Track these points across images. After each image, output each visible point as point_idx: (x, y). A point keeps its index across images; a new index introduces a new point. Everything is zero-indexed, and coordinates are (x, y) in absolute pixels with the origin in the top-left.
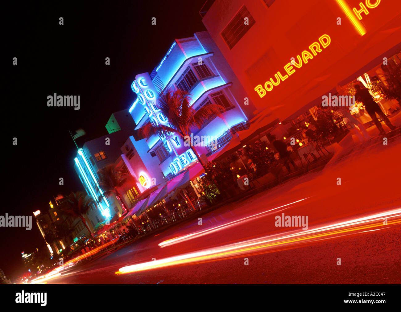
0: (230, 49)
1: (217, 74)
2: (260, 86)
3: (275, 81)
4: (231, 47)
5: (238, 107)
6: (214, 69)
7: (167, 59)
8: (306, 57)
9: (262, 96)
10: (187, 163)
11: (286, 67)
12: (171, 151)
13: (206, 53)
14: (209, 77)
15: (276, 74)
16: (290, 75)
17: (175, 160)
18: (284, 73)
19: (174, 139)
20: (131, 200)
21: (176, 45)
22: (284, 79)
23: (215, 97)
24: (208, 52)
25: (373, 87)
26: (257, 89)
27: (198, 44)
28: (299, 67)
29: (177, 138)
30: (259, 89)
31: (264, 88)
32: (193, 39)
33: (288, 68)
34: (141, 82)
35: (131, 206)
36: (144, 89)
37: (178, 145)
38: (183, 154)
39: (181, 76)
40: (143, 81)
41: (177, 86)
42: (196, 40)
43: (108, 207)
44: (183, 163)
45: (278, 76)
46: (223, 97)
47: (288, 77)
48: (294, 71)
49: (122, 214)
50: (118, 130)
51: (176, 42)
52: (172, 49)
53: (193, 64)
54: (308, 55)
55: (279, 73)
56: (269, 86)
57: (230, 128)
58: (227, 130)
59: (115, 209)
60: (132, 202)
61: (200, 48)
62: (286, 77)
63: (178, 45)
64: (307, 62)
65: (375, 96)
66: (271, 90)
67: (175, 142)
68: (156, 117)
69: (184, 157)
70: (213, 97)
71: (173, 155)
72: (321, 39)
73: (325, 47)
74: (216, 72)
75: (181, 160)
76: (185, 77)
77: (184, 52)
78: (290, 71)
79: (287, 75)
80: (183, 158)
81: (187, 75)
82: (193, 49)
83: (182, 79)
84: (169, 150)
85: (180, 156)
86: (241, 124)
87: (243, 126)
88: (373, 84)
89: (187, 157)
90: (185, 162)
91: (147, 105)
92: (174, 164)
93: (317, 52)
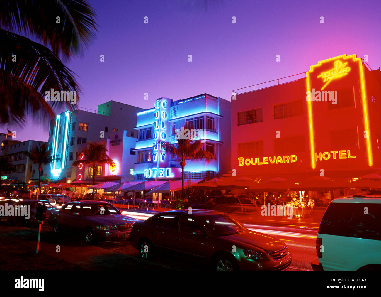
0: (238, 125)
1: (217, 131)
2: (243, 158)
3: (254, 161)
4: (239, 125)
5: (218, 160)
6: (217, 127)
7: (191, 101)
8: (279, 160)
9: (240, 165)
10: (162, 176)
11: (264, 158)
12: (155, 161)
13: (219, 114)
14: (212, 130)
15: (256, 158)
16: (264, 164)
17: (154, 168)
18: (261, 160)
19: (163, 154)
20: (89, 175)
21: (204, 98)
22: (259, 163)
23: (208, 145)
24: (220, 115)
25: (303, 199)
26: (240, 159)
27: (217, 106)
28: (272, 163)
29: (165, 154)
30: (241, 160)
31: (244, 161)
32: (216, 100)
33: (265, 159)
34: (164, 104)
35: (87, 179)
36: (163, 110)
37: (162, 160)
38: (163, 168)
39: (194, 118)
40: (166, 103)
41: (187, 122)
42: (217, 102)
43: (62, 169)
44: (159, 174)
45: (257, 160)
46: (212, 148)
47: (262, 164)
48: (268, 163)
49: (74, 181)
50: (107, 115)
51: (205, 97)
52: (200, 99)
53: (207, 116)
54: (280, 160)
55: (258, 158)
56: (248, 162)
57: (206, 171)
58: (204, 171)
59: (68, 173)
60: (89, 177)
61: (217, 109)
62: (261, 163)
63: (206, 99)
64: (278, 163)
65: (302, 204)
66: (247, 165)
67: (162, 157)
68: (160, 133)
69: (163, 170)
70: (207, 145)
71: (155, 165)
72: (292, 156)
73: (291, 162)
74: (217, 130)
75: (159, 171)
76: (196, 120)
77: (206, 106)
78: (266, 162)
79: (262, 163)
80: (161, 171)
81: (198, 120)
82: (213, 107)
83: (193, 120)
84: (155, 160)
85: (160, 168)
86: (213, 172)
87: (214, 174)
88: (304, 197)
89: (165, 172)
90: (161, 174)
91: (158, 121)
92: (152, 171)
93: (286, 162)
